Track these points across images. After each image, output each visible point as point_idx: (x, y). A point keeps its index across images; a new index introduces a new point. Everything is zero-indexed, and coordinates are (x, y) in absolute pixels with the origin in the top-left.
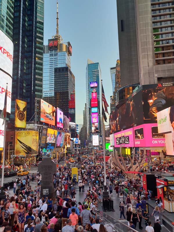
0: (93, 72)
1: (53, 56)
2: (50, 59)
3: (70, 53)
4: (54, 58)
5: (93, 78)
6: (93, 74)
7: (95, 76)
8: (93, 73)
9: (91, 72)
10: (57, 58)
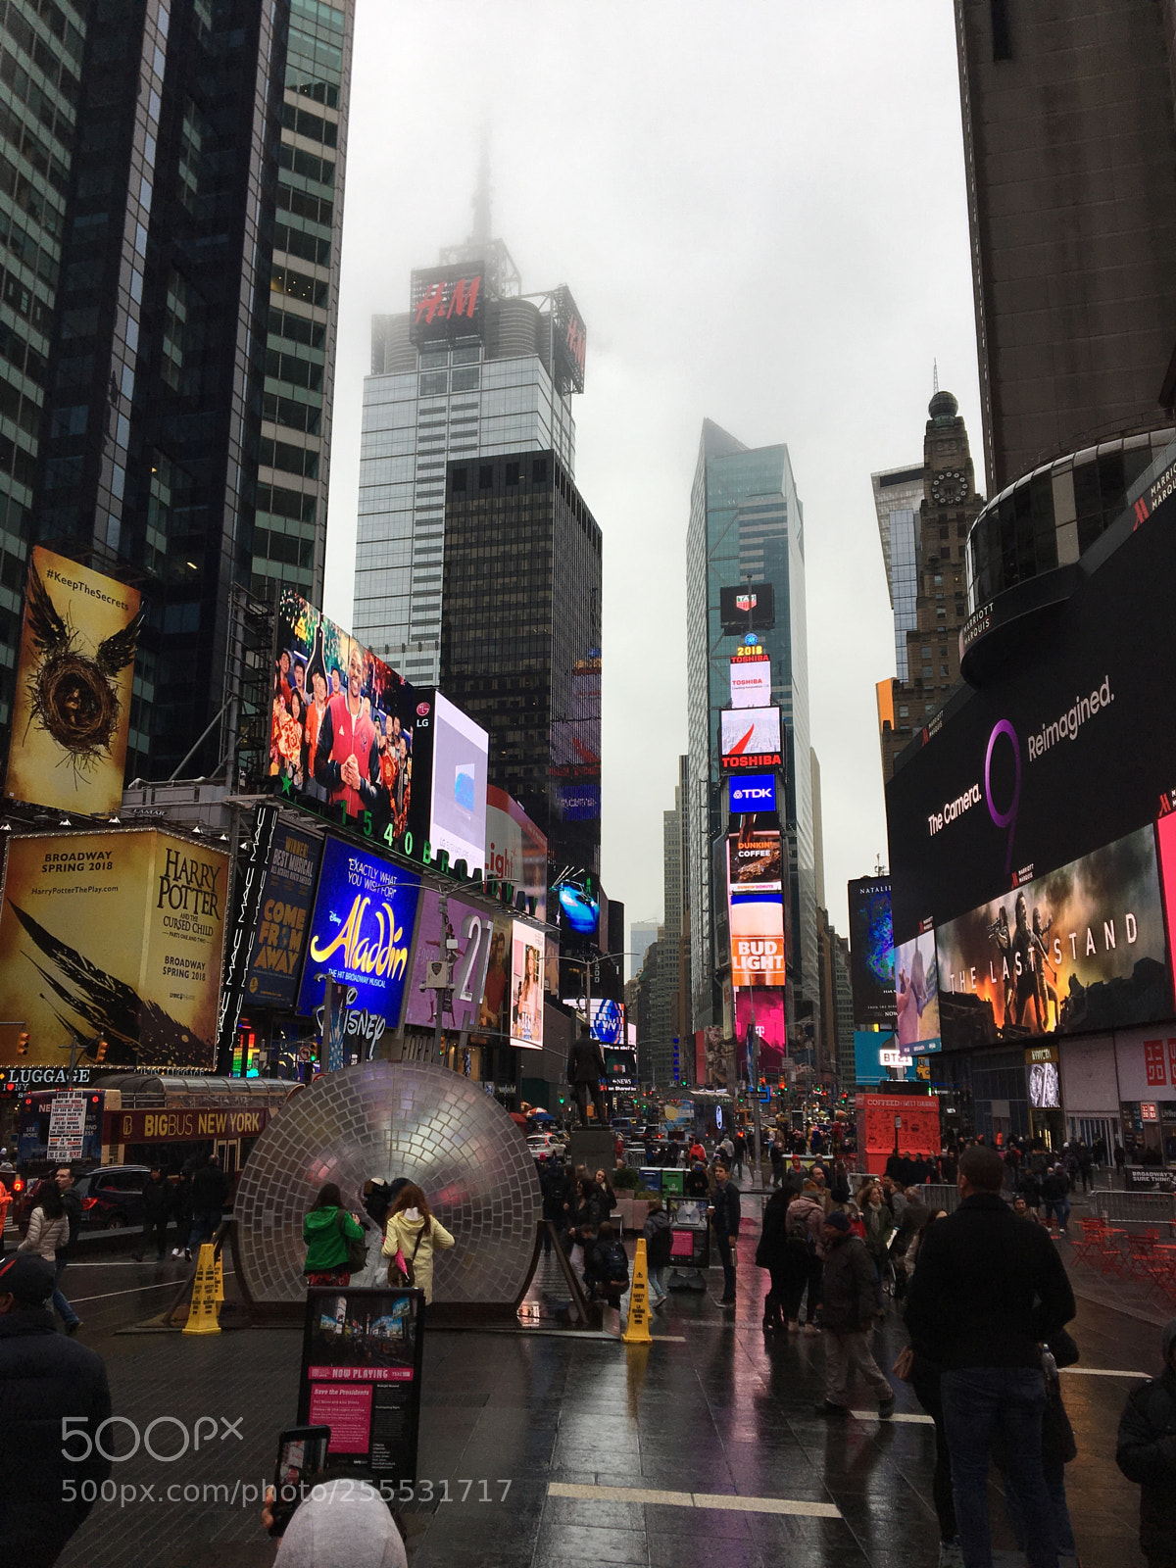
0: (741, 518)
1: (440, 390)
2: (423, 412)
4: (455, 408)
5: (743, 560)
6: (742, 531)
7: (761, 540)
8: (743, 524)
9: (732, 514)
10: (474, 406)
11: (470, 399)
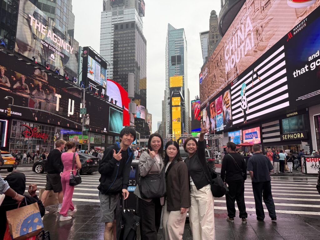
0: (175, 43)
1: (116, 15)
2: (113, 19)
3: (141, 12)
4: (119, 18)
5: (175, 51)
6: (175, 45)
7: (179, 47)
9: (173, 42)
11: (122, 16)
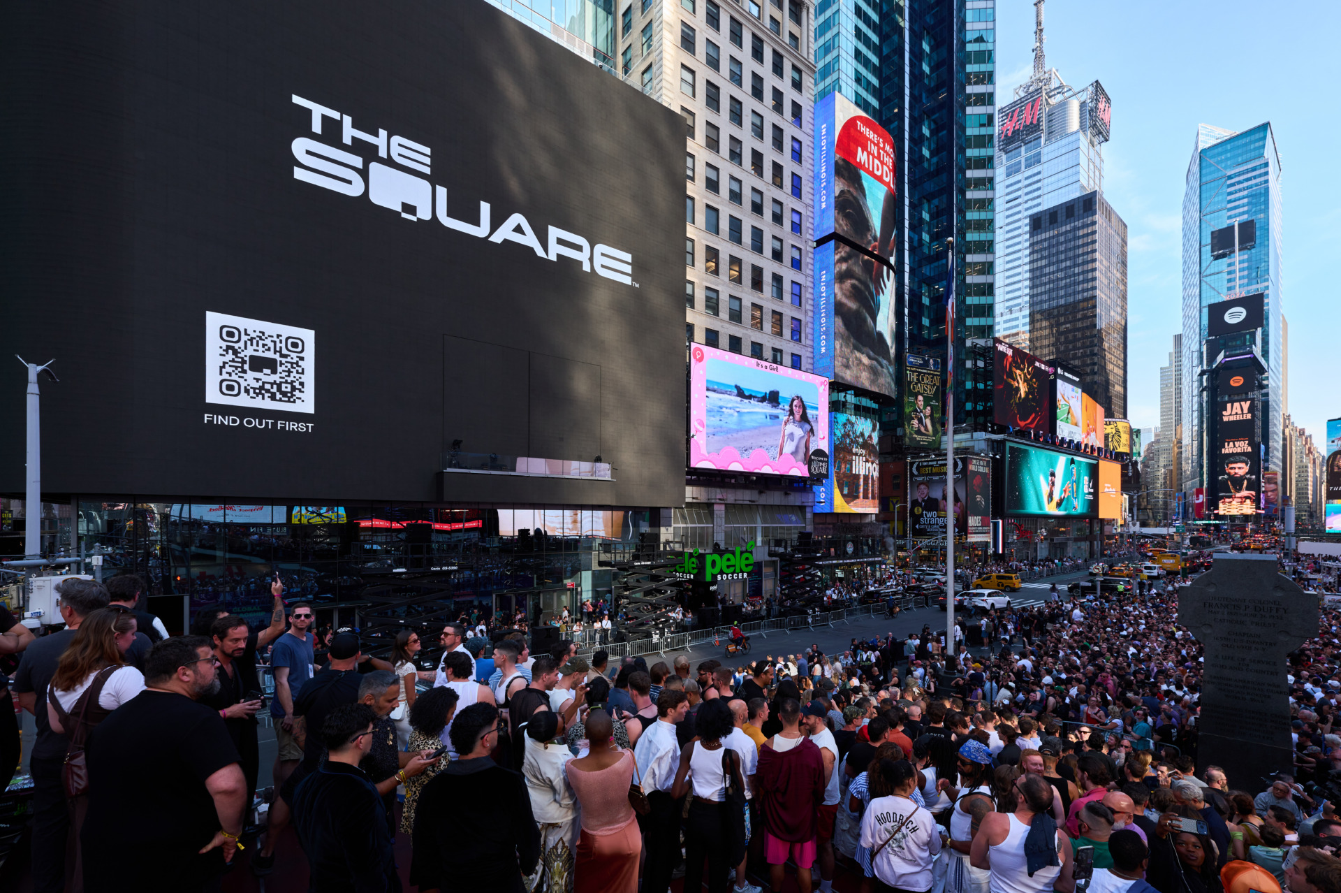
0: (1229, 182)
3: (1100, 132)
4: (1027, 178)
7: (1245, 193)
8: (1230, 185)
9: (1220, 182)
11: (1035, 170)
